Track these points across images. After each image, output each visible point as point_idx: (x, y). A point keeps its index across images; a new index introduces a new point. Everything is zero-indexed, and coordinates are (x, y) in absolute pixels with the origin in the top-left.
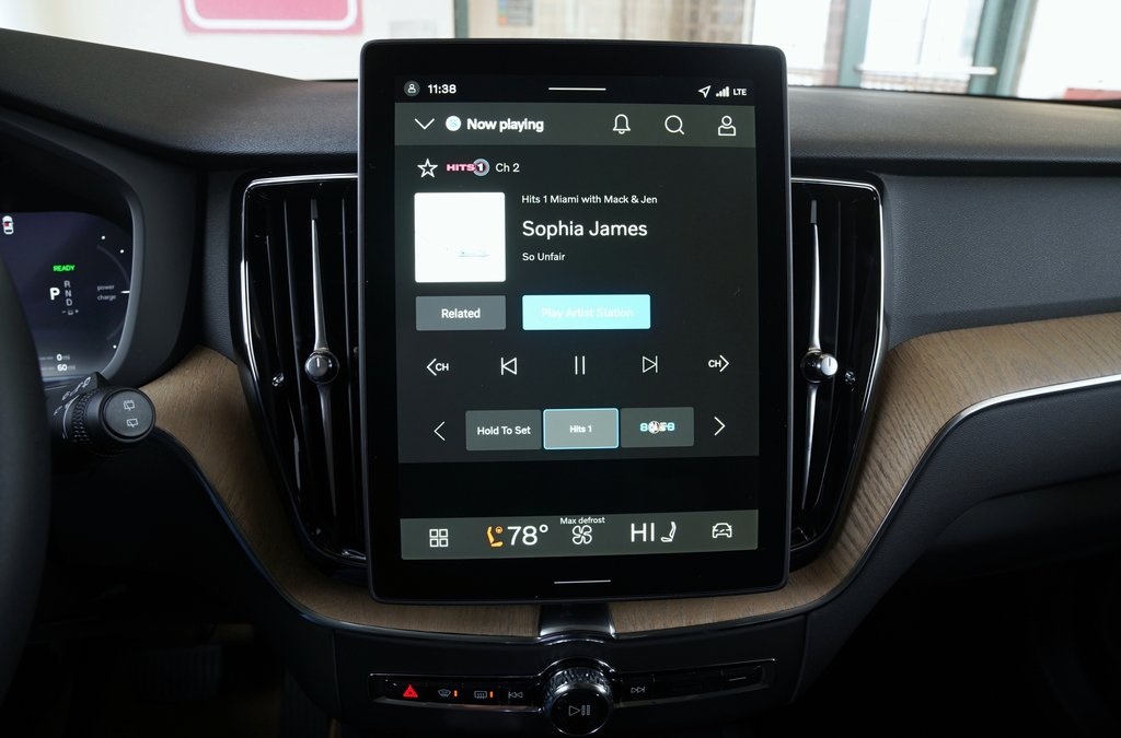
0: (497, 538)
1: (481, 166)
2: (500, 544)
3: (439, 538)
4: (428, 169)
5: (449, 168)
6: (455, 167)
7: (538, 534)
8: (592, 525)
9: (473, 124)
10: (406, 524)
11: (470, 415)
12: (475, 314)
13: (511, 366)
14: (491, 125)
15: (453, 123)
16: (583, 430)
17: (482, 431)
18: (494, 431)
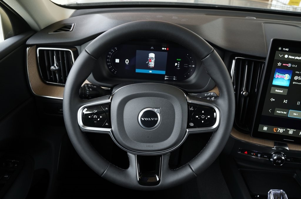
0: (275, 130)
1: (289, 65)
2: (276, 131)
3: (265, 128)
4: (279, 64)
5: (283, 64)
6: (284, 65)
7: (283, 131)
8: (293, 131)
9: (290, 57)
10: (260, 125)
11: (276, 109)
12: (282, 91)
13: (286, 101)
14: (293, 57)
15: (286, 56)
16: (296, 114)
17: (278, 112)
18: (280, 112)
